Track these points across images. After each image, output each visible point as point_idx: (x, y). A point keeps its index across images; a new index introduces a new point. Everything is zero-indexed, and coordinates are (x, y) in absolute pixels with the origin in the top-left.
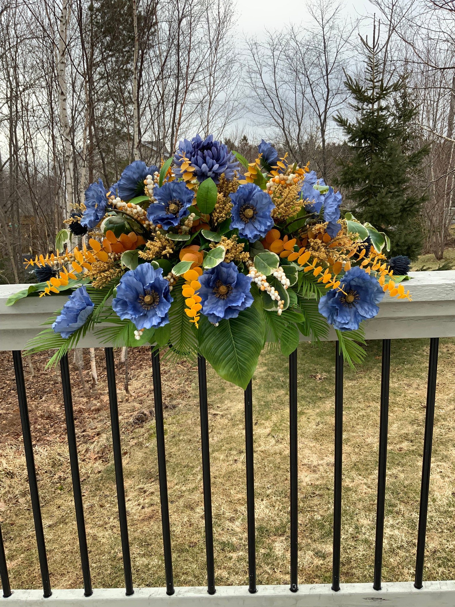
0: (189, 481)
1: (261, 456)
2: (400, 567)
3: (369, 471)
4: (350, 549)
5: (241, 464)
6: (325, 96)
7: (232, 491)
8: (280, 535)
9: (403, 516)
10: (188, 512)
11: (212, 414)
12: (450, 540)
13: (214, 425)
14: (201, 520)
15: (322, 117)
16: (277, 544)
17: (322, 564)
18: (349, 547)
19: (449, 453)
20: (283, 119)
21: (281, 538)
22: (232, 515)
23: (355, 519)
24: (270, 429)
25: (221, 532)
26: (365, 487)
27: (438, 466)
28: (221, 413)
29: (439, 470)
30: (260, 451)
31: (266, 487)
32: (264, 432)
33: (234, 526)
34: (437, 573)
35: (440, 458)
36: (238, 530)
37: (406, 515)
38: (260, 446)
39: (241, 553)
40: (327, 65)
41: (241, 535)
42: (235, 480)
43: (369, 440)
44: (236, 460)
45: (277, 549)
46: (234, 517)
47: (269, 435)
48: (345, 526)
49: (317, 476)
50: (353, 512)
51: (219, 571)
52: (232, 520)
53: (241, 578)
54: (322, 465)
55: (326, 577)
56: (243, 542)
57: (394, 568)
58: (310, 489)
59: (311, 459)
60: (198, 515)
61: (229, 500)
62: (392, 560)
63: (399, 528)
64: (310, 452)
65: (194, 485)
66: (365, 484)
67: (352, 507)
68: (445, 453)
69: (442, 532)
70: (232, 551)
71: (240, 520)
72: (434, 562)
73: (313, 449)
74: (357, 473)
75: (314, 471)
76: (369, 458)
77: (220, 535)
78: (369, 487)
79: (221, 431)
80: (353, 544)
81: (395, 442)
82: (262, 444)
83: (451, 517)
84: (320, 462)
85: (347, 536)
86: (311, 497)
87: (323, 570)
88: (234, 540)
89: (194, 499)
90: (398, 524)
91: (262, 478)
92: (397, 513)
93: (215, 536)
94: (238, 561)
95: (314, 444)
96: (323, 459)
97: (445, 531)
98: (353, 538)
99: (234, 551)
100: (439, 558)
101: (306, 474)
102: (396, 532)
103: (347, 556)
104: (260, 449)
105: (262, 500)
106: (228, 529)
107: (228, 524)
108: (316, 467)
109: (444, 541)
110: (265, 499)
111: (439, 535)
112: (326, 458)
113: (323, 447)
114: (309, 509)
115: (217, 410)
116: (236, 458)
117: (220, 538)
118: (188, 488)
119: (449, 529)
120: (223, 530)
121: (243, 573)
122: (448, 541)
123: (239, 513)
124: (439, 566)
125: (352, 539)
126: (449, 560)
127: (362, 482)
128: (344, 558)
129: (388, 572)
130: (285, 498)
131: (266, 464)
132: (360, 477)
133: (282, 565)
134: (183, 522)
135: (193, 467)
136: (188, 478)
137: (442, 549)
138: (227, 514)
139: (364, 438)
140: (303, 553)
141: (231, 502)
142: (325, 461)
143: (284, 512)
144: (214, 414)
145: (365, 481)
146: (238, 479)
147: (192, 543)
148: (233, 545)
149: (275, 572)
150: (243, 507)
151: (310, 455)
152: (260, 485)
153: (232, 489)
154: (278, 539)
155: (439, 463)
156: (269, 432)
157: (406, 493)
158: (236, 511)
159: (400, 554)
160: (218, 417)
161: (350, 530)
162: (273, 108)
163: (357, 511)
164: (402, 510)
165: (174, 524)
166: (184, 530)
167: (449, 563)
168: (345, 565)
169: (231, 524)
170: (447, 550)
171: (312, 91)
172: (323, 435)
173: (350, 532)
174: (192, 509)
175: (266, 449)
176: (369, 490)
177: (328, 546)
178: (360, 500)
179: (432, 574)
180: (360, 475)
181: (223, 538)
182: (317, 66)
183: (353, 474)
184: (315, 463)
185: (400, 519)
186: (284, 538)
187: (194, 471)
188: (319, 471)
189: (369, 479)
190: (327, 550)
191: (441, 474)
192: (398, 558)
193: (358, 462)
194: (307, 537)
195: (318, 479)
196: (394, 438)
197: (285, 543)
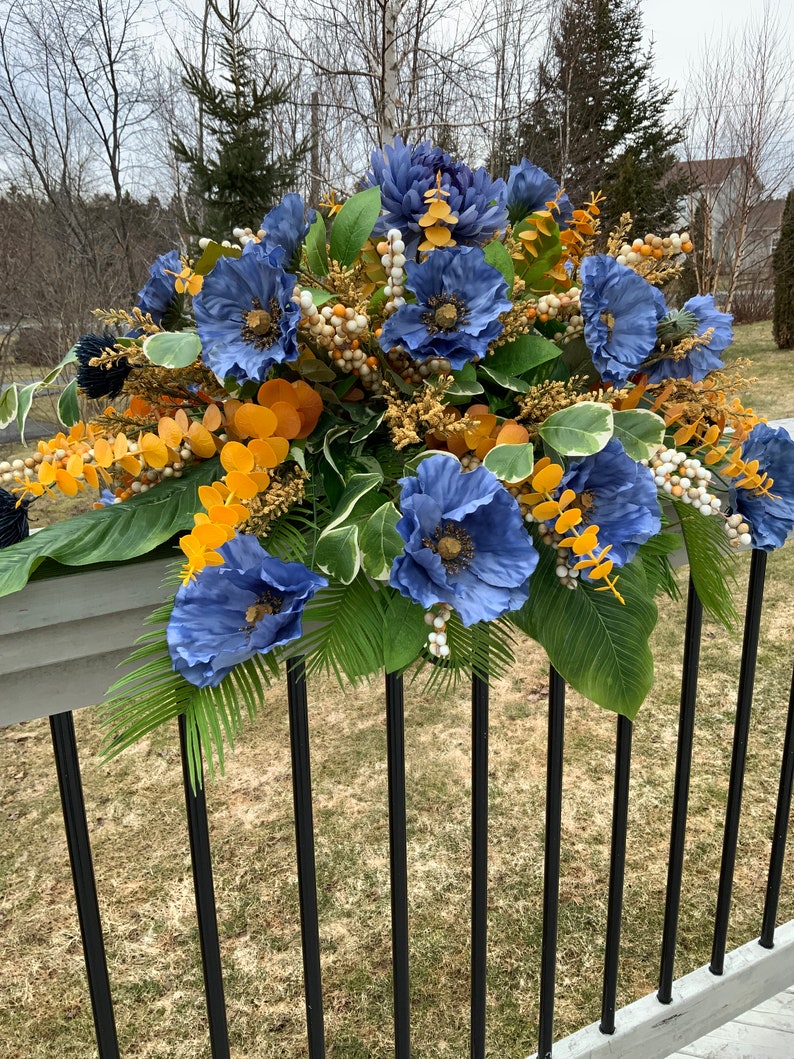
0: (14, 887)
1: (147, 797)
2: (462, 921)
3: (351, 771)
4: (371, 918)
5: (112, 824)
6: (111, 102)
7: (113, 881)
8: (239, 935)
9: (432, 833)
10: (37, 949)
11: (13, 741)
12: (515, 850)
13: (26, 761)
14: (68, 957)
15: (111, 143)
16: (238, 954)
17: (335, 962)
18: (368, 914)
19: (459, 709)
20: (30, 141)
21: (243, 939)
22: (132, 928)
23: (360, 862)
24: (148, 742)
25: (123, 967)
26: (354, 801)
27: (451, 735)
28: (33, 734)
29: (455, 742)
30: (143, 789)
31: (179, 852)
32: (137, 750)
33: (143, 947)
34: (518, 911)
35: (449, 721)
36: (154, 951)
37: (437, 830)
38: (138, 779)
39: (177, 994)
40: (108, 42)
41: (163, 960)
42: (112, 858)
43: (332, 719)
44: (99, 819)
45: (243, 963)
46: (136, 930)
47: (149, 753)
48: (348, 880)
49: (266, 805)
50: (352, 851)
51: (149, 1045)
52: (134, 936)
53: (196, 1042)
54: (268, 783)
55: (351, 982)
56: (173, 972)
57: (451, 926)
58: (264, 833)
59: (244, 777)
60: (60, 949)
61: (114, 900)
62: (443, 914)
63: (434, 857)
64: (237, 765)
65: (27, 893)
66: (353, 796)
67: (345, 843)
68: (454, 712)
69: (499, 842)
70: (157, 997)
71: (150, 931)
72: (507, 895)
73: (241, 759)
74: (333, 781)
75: (258, 798)
76: (343, 750)
77: (121, 973)
78: (360, 800)
79: (46, 770)
80: (374, 909)
81: (374, 711)
82: (142, 774)
83: (502, 814)
84: (264, 779)
85: (357, 897)
86: (269, 846)
87: (341, 971)
88: (154, 973)
89: (39, 921)
90: (430, 850)
91: (164, 838)
92: (421, 831)
93: (114, 978)
94: (179, 1012)
95: (241, 749)
96: (265, 772)
97: (503, 839)
98: (368, 896)
99: (162, 996)
100: (512, 887)
101: (245, 808)
102: (432, 864)
103: (371, 931)
104: (140, 785)
105: (181, 880)
106: (134, 957)
107: (129, 947)
108: (258, 790)
109: (507, 856)
110: (185, 877)
111: (498, 848)
112: (269, 769)
113: (257, 751)
114: (274, 870)
115: (21, 731)
116: (98, 815)
117: (125, 980)
118: (17, 903)
119: (508, 835)
120: (124, 961)
121: (196, 1031)
122: (513, 854)
123: (144, 919)
124: (516, 899)
125: (367, 900)
126: (527, 885)
127: (347, 794)
128: (367, 936)
129: (445, 936)
130: (223, 862)
131: (163, 810)
132: (341, 787)
133: (264, 988)
134: (31, 974)
135: (11, 856)
136: (8, 882)
137: (510, 870)
138: (121, 929)
139: (322, 716)
140: (294, 952)
141: (119, 902)
142: (270, 774)
143: (230, 890)
144: (20, 740)
145: (350, 791)
146: (117, 855)
147: (69, 1009)
148: (155, 985)
149: (256, 1006)
150: (148, 905)
151: (240, 771)
152: (166, 854)
153: (111, 876)
154: (237, 943)
155: (452, 730)
156: (147, 749)
157: (423, 794)
158: (136, 916)
159: (451, 900)
160: (29, 744)
161: (359, 884)
162: (7, 119)
163: (358, 848)
164: (428, 823)
165: (13, 984)
166: (43, 989)
167: (529, 889)
168: (372, 950)
169: (134, 946)
170: (517, 869)
171: (86, 90)
172: (251, 729)
173: (359, 888)
174: (41, 941)
175: (153, 781)
176: (363, 804)
177: (332, 925)
178: (355, 827)
179: (510, 915)
180: (339, 783)
181: (131, 978)
182: (90, 43)
183: (327, 784)
184: (255, 783)
185: (431, 841)
186: (248, 937)
187: (17, 865)
188: (265, 795)
189: (356, 786)
190: (334, 933)
191: (462, 747)
192: (451, 907)
193: (326, 761)
194: (288, 921)
195: (270, 811)
196: (370, 705)
197: (254, 946)
